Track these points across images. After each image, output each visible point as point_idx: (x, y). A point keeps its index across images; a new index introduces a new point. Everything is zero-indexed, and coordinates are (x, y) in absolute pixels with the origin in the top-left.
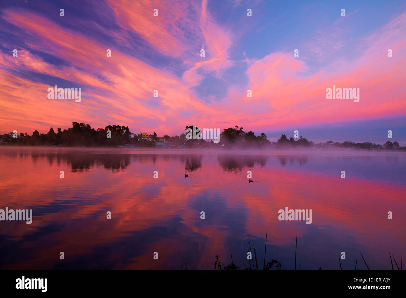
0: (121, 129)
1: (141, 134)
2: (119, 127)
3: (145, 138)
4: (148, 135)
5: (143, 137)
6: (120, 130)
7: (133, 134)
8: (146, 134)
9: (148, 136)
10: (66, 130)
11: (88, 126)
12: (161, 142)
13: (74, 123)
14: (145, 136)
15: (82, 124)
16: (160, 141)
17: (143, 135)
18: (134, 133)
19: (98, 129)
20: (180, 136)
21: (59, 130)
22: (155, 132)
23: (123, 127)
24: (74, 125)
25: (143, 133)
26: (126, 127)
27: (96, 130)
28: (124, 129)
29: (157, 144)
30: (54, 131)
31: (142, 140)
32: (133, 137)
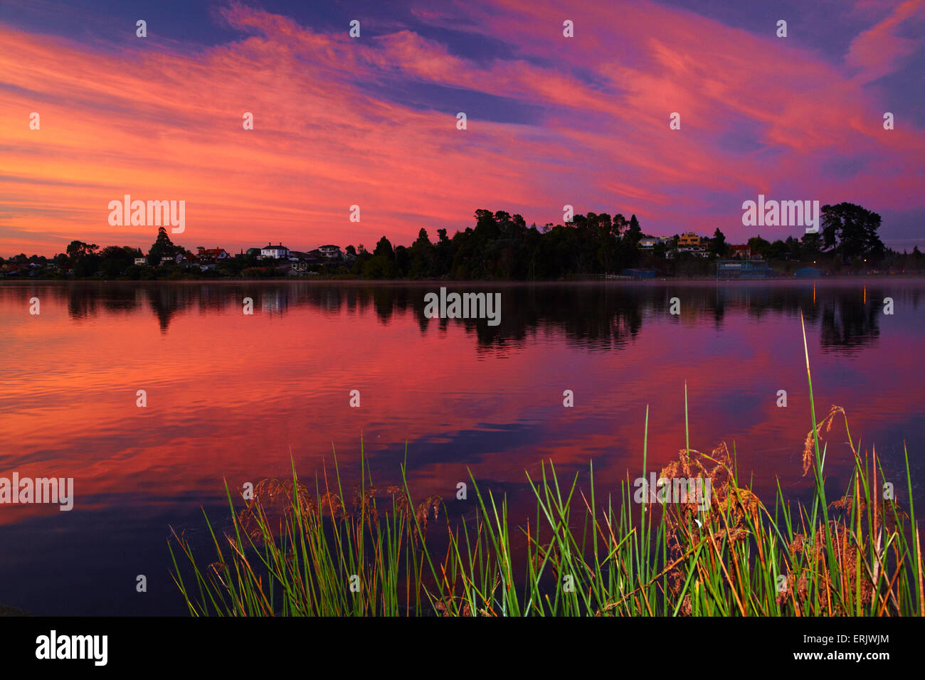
0: (613, 223)
1: (677, 237)
2: (606, 217)
3: (687, 249)
4: (696, 240)
5: (681, 246)
6: (608, 227)
7: (650, 237)
8: (691, 235)
9: (695, 243)
10: (462, 234)
11: (519, 219)
12: (738, 259)
13: (479, 211)
14: (689, 242)
15: (500, 214)
16: (735, 255)
17: (683, 240)
18: (653, 235)
19: (546, 228)
20: (802, 239)
21: (442, 233)
22: (718, 229)
23: (619, 217)
24: (479, 218)
25: (683, 235)
26: (628, 218)
27: (541, 231)
28: (620, 223)
29: (726, 265)
30: (428, 237)
31: (677, 255)
32: (650, 247)
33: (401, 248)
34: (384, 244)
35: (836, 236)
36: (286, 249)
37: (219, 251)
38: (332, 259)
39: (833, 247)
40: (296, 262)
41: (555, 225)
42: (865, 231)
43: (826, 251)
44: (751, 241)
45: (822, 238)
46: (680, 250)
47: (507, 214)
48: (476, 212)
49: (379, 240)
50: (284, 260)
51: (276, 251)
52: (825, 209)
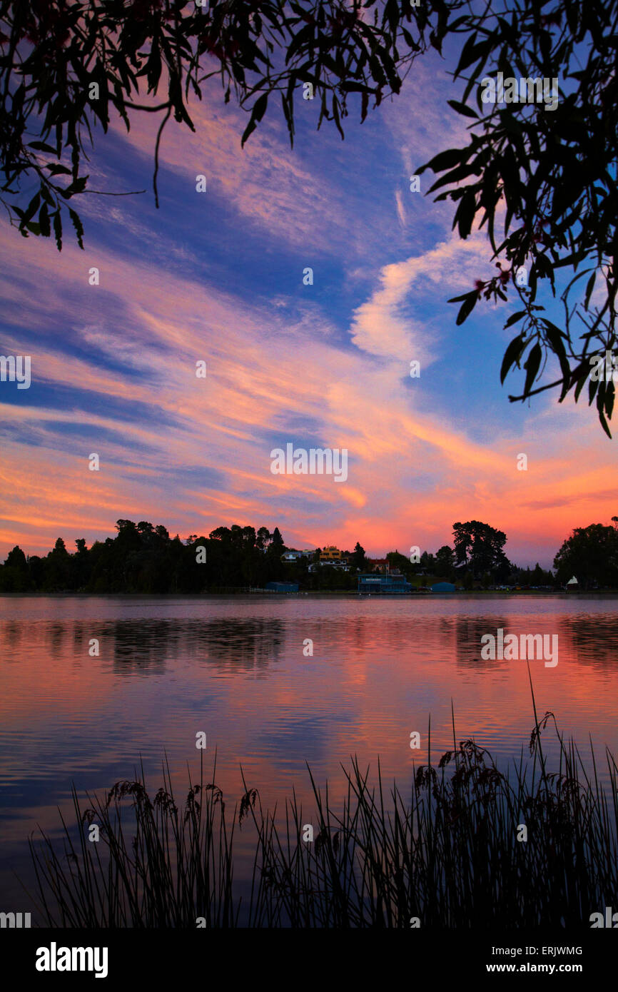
0: (257, 536)
1: (319, 550)
2: (250, 530)
3: (329, 563)
4: (338, 554)
5: (324, 560)
6: (253, 540)
7: (293, 551)
8: (332, 549)
9: (336, 557)
10: (101, 544)
11: (162, 530)
12: (378, 574)
13: (120, 522)
14: (331, 556)
15: (143, 525)
16: (375, 569)
17: (325, 554)
18: (296, 549)
19: (189, 540)
20: (436, 554)
21: (81, 543)
22: (358, 543)
23: (263, 530)
24: (121, 529)
25: (325, 548)
26: (272, 532)
27: (184, 543)
28: (264, 537)
29: (367, 579)
30: (66, 548)
31: (319, 568)
32: (293, 560)
33: (35, 558)
34: (16, 554)
35: (467, 553)
39: (465, 563)
41: (199, 537)
42: (493, 548)
43: (459, 566)
44: (390, 556)
45: (455, 554)
46: (322, 564)
47: (150, 525)
48: (118, 522)
49: (12, 550)
52: (457, 526)
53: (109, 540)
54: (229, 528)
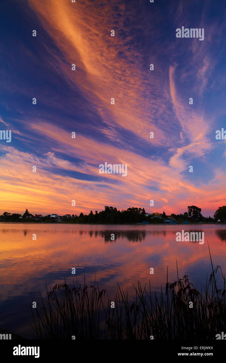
0: (138, 210)
1: (154, 213)
2: (137, 208)
3: (156, 217)
5: (155, 216)
6: (137, 211)
7: (148, 214)
8: (157, 213)
9: (159, 215)
10: (101, 212)
11: (115, 209)
12: (169, 219)
13: (105, 207)
14: (157, 215)
15: (111, 207)
16: (168, 218)
19: (122, 211)
20: (184, 214)
21: (96, 212)
22: (164, 212)
23: (140, 208)
24: (106, 208)
26: (142, 209)
28: (140, 210)
29: (166, 221)
30: (93, 213)
31: (154, 218)
32: (148, 216)
33: (86, 215)
34: (82, 214)
35: (192, 214)
36: (57, 215)
37: (40, 215)
38: (69, 218)
39: (191, 216)
40: (60, 218)
41: (124, 210)
42: (198, 213)
43: (189, 217)
44: (172, 215)
45: (188, 214)
46: (155, 217)
47: (113, 207)
49: (80, 213)
50: (56, 218)
51: (55, 216)
52: (189, 207)
53: (103, 211)
54: (132, 208)
